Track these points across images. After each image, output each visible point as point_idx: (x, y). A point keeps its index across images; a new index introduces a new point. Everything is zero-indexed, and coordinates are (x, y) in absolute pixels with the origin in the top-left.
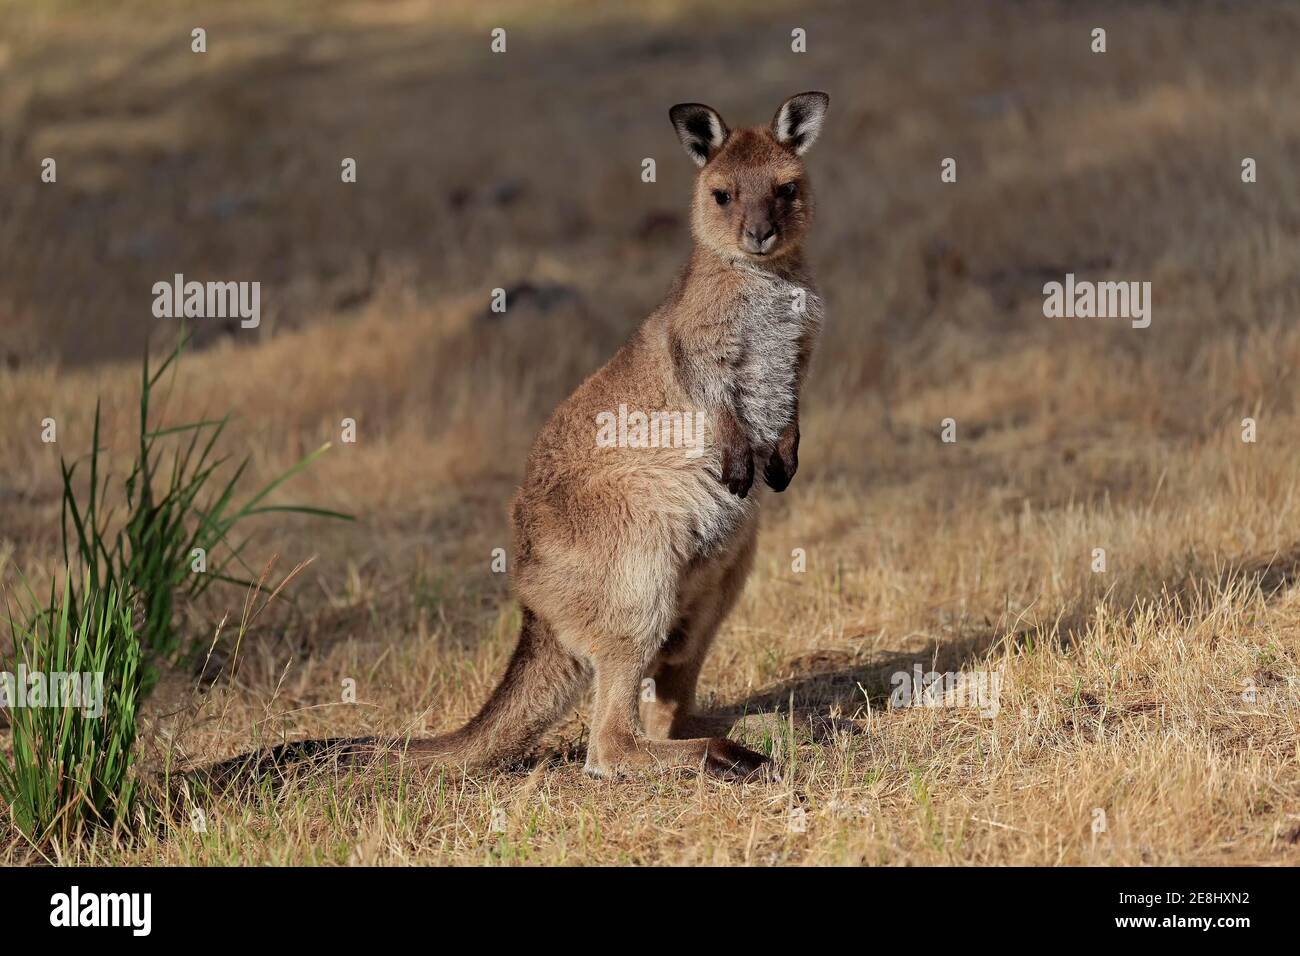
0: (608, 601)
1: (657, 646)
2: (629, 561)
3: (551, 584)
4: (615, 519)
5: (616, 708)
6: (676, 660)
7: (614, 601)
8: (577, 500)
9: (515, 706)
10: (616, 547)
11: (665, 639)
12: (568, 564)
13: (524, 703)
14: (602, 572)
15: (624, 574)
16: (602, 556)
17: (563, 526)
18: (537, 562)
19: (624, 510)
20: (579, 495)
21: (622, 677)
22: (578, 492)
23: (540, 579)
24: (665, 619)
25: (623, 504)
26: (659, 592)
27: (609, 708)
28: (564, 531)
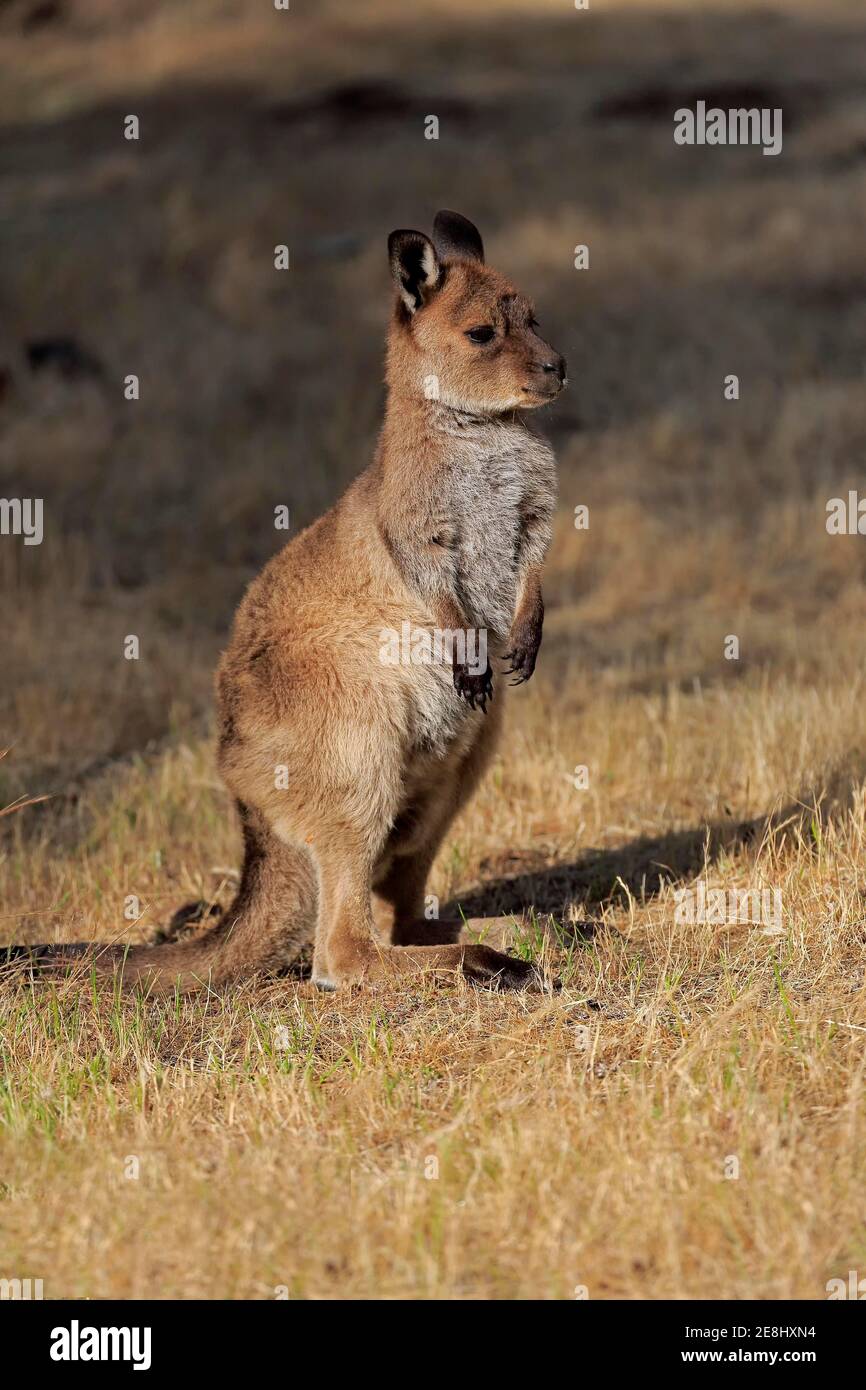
0: (319, 782)
1: (382, 832)
2: (341, 735)
3: (257, 767)
4: (323, 692)
5: (345, 909)
6: (405, 850)
7: (325, 781)
8: (280, 670)
9: (255, 917)
10: (325, 721)
11: (391, 824)
12: (274, 743)
13: (265, 910)
14: (308, 749)
15: (337, 752)
16: (307, 732)
17: (265, 700)
18: (241, 742)
19: (333, 681)
20: (283, 665)
21: (348, 872)
22: (281, 659)
23: (245, 762)
24: (388, 801)
25: (332, 675)
26: (377, 771)
27: (337, 910)
28: (267, 704)
